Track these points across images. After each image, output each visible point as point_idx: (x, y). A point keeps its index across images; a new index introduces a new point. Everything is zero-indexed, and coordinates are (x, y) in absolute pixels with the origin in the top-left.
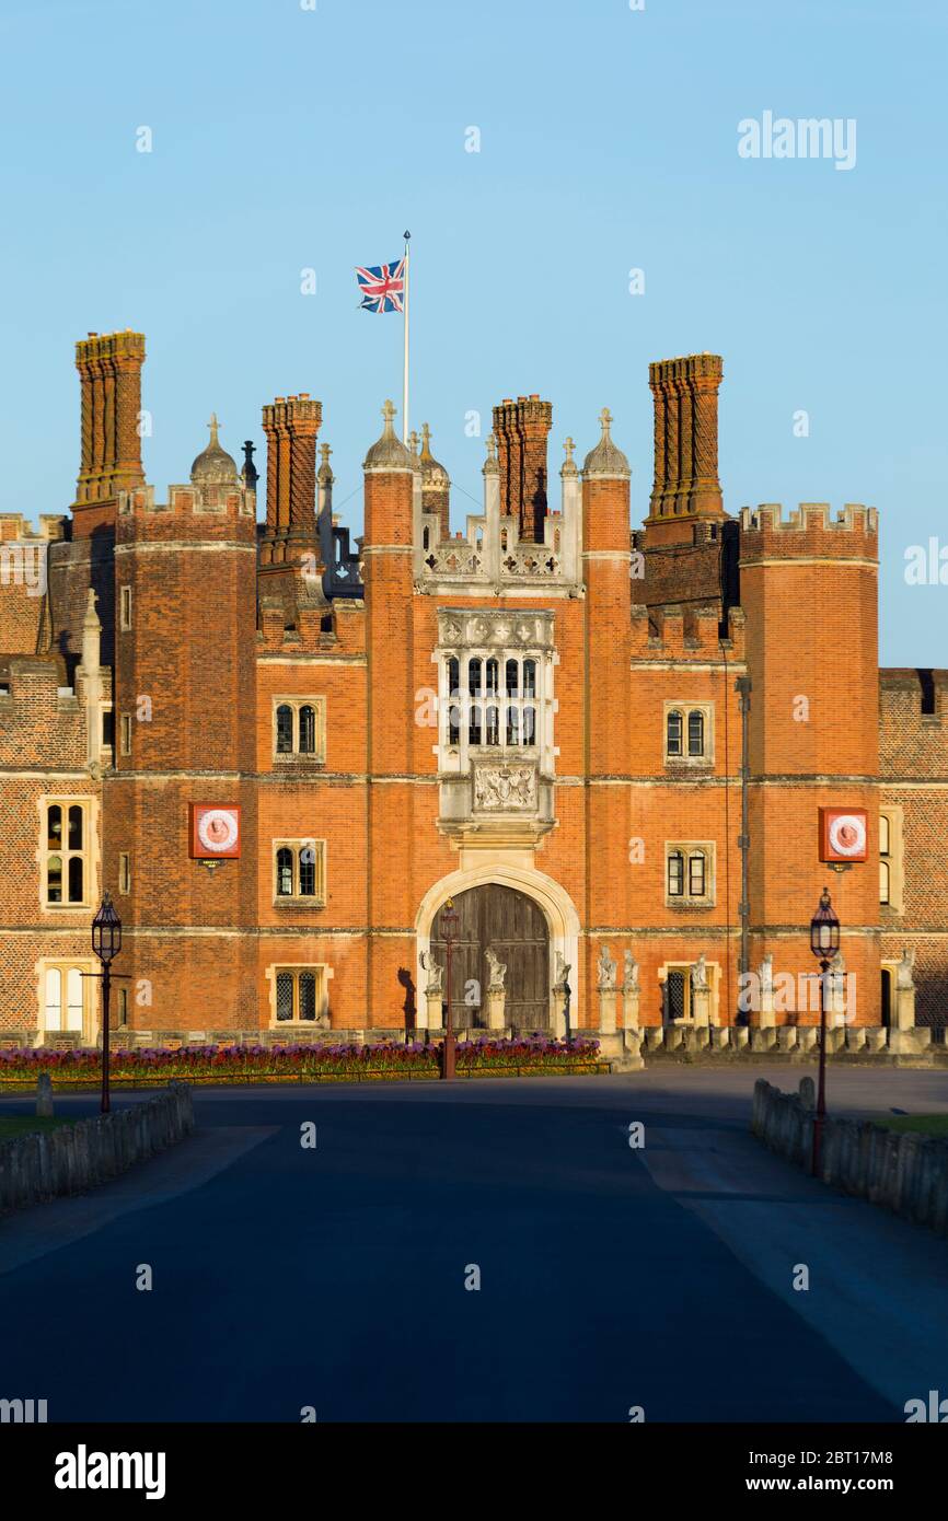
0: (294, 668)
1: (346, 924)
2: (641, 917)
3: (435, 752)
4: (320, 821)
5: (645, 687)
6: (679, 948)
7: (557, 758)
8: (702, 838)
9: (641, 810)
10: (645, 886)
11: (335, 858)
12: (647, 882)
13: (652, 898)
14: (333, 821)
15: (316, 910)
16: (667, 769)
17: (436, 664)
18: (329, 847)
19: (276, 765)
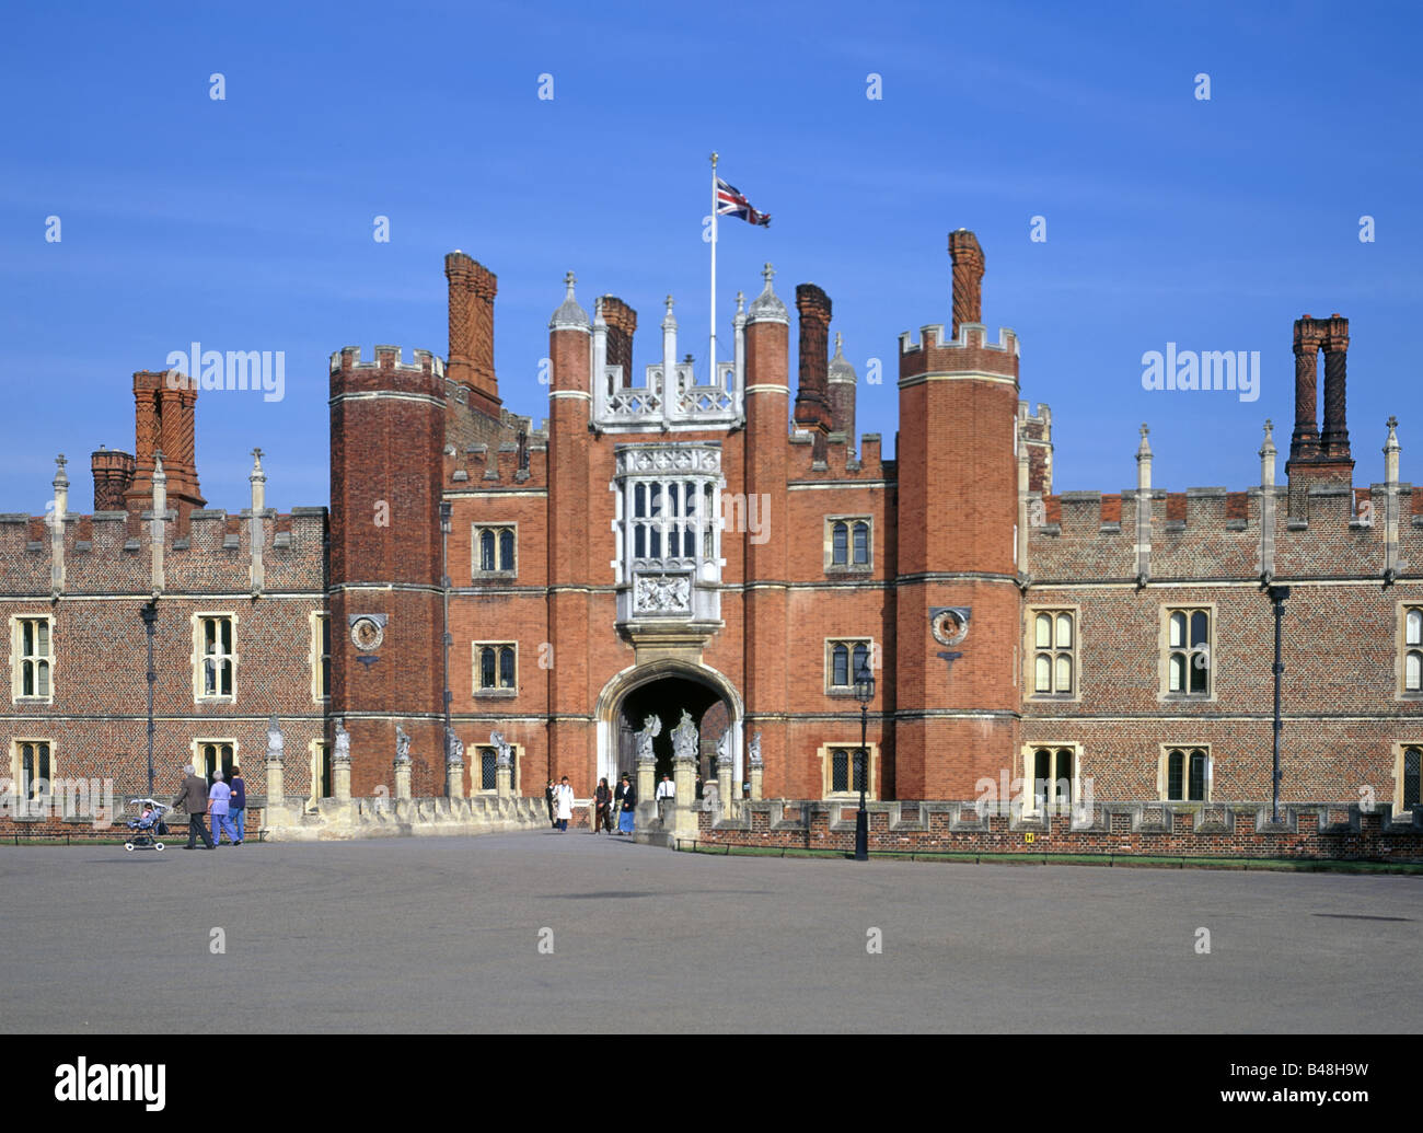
0: (489, 500)
1: (534, 711)
2: (802, 704)
3: (612, 566)
4: (511, 625)
5: (806, 504)
6: (838, 731)
7: (723, 568)
8: (861, 634)
9: (802, 611)
10: (805, 678)
11: (526, 656)
12: (808, 674)
13: (812, 687)
14: (524, 626)
15: (510, 699)
16: (827, 575)
17: (614, 492)
18: (520, 648)
19: (473, 581)
